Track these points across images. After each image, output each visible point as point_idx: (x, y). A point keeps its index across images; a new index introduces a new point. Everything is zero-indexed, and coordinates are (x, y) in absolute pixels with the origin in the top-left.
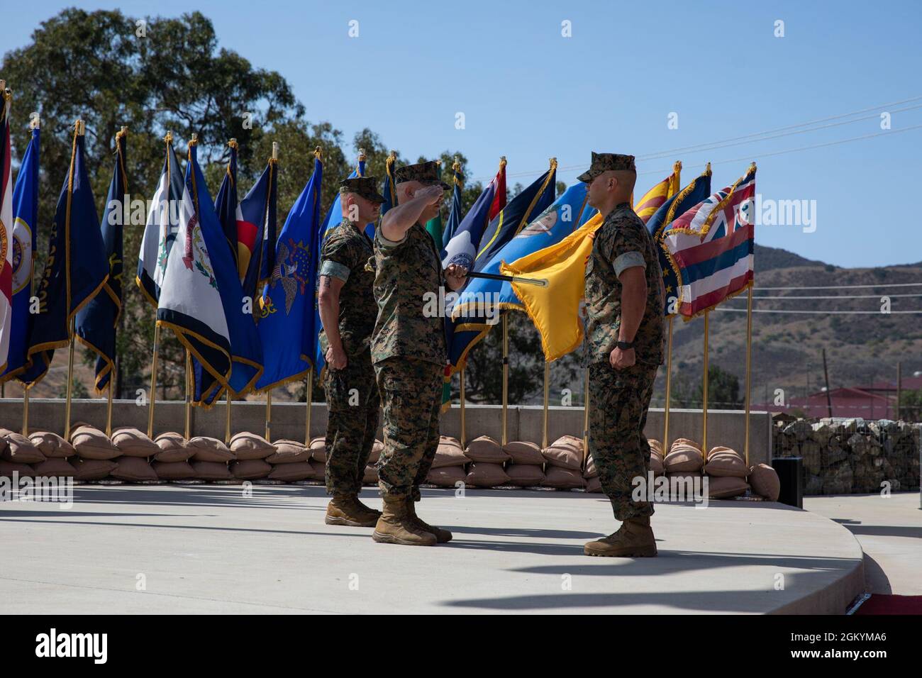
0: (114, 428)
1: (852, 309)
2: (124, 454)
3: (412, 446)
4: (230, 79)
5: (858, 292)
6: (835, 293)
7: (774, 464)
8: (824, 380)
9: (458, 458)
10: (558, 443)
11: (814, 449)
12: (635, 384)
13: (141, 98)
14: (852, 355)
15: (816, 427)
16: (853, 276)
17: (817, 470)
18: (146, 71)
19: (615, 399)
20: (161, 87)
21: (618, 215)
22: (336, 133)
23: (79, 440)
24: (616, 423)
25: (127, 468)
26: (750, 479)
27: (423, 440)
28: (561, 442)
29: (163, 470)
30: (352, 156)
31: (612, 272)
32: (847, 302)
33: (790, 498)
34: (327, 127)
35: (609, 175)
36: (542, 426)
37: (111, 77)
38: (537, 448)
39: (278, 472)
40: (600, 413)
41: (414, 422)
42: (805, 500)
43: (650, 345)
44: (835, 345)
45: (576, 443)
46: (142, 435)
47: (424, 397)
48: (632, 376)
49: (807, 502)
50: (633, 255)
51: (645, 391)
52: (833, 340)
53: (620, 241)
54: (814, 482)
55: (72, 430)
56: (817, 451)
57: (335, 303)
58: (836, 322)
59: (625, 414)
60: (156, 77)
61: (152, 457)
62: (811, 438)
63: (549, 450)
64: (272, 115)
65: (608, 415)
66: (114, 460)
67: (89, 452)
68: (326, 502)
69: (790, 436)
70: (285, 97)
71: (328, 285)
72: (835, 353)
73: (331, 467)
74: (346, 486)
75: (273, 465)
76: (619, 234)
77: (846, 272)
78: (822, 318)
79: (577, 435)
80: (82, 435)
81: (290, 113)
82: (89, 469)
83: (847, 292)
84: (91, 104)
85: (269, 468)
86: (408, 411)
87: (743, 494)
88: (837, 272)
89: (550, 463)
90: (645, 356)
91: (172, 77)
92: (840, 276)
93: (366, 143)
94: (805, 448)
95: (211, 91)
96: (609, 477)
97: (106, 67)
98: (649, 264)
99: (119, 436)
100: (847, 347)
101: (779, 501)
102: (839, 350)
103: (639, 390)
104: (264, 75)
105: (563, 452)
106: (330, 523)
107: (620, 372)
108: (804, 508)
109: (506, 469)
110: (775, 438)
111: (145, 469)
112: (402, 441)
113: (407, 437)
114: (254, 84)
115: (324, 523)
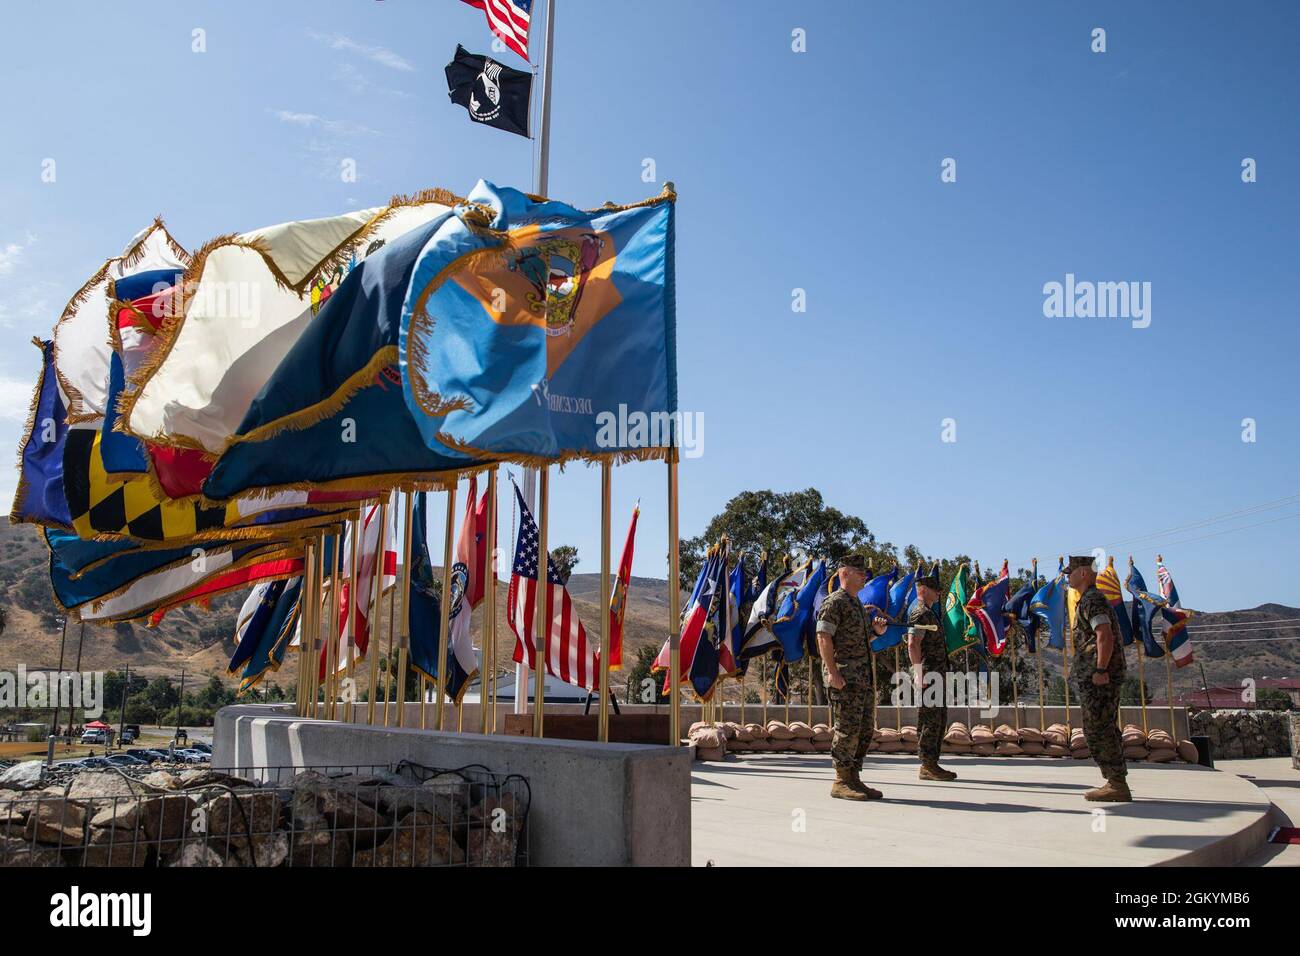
0: (790, 722)
1: (1215, 638)
2: (796, 737)
3: (850, 735)
4: (831, 523)
5: (1218, 629)
6: (1204, 629)
7: (1192, 740)
8: (1202, 682)
9: (990, 738)
10: (1051, 728)
11: (1214, 730)
12: (1109, 694)
13: (784, 535)
14: (1219, 666)
15: (1214, 716)
16: (1213, 618)
17: (1218, 743)
18: (786, 520)
19: (1097, 704)
20: (795, 529)
21: (1089, 593)
22: (894, 548)
23: (772, 729)
24: (1099, 718)
25: (799, 745)
26: (1178, 750)
27: (856, 732)
28: (1053, 728)
29: (818, 745)
30: (903, 560)
31: (1090, 627)
32: (1211, 634)
33: (1205, 762)
34: (889, 545)
35: (1082, 569)
36: (1040, 719)
37: (767, 526)
38: (1038, 732)
39: (883, 748)
40: (1088, 713)
41: (850, 720)
42: (1215, 762)
43: (1117, 671)
44: (1207, 661)
45: (1063, 728)
46: (805, 726)
47: (855, 704)
48: (1107, 690)
49: (1217, 764)
50: (1103, 616)
51: (1116, 699)
52: (1205, 658)
53: (1094, 608)
54: (1217, 751)
55: (768, 723)
56: (1217, 731)
57: (918, 648)
58: (1206, 647)
59: (1105, 713)
60: (791, 524)
61: (811, 738)
62: (1212, 722)
63: (1046, 733)
64: (855, 540)
65: (1093, 714)
66: (791, 740)
67: (777, 736)
68: (919, 767)
69: (1198, 721)
70: (863, 531)
71: (913, 639)
72: (1207, 666)
73: (921, 746)
74: (930, 757)
75: (880, 743)
76: (1092, 605)
77: (1209, 615)
78: (1197, 644)
79: (1063, 723)
80: (773, 725)
81: (866, 539)
82: (779, 745)
83: (1211, 628)
84: (757, 540)
85: (877, 745)
86: (845, 713)
87: (1174, 759)
88: (1203, 615)
89: (1047, 742)
90: (1115, 678)
91: (800, 523)
92: (1205, 618)
93: (911, 553)
94: (1208, 729)
95: (821, 530)
96: (1098, 752)
97: (765, 520)
98: (1112, 621)
99: (793, 726)
100: (1215, 662)
101: (1199, 763)
102: (1210, 664)
103: (1112, 698)
104: (850, 519)
105: (1055, 734)
106: (922, 778)
107: (1100, 687)
108: (1216, 768)
109: (1020, 745)
110: (1191, 724)
111: (807, 745)
112: (844, 732)
113: (846, 730)
114: (844, 524)
115: (918, 778)
